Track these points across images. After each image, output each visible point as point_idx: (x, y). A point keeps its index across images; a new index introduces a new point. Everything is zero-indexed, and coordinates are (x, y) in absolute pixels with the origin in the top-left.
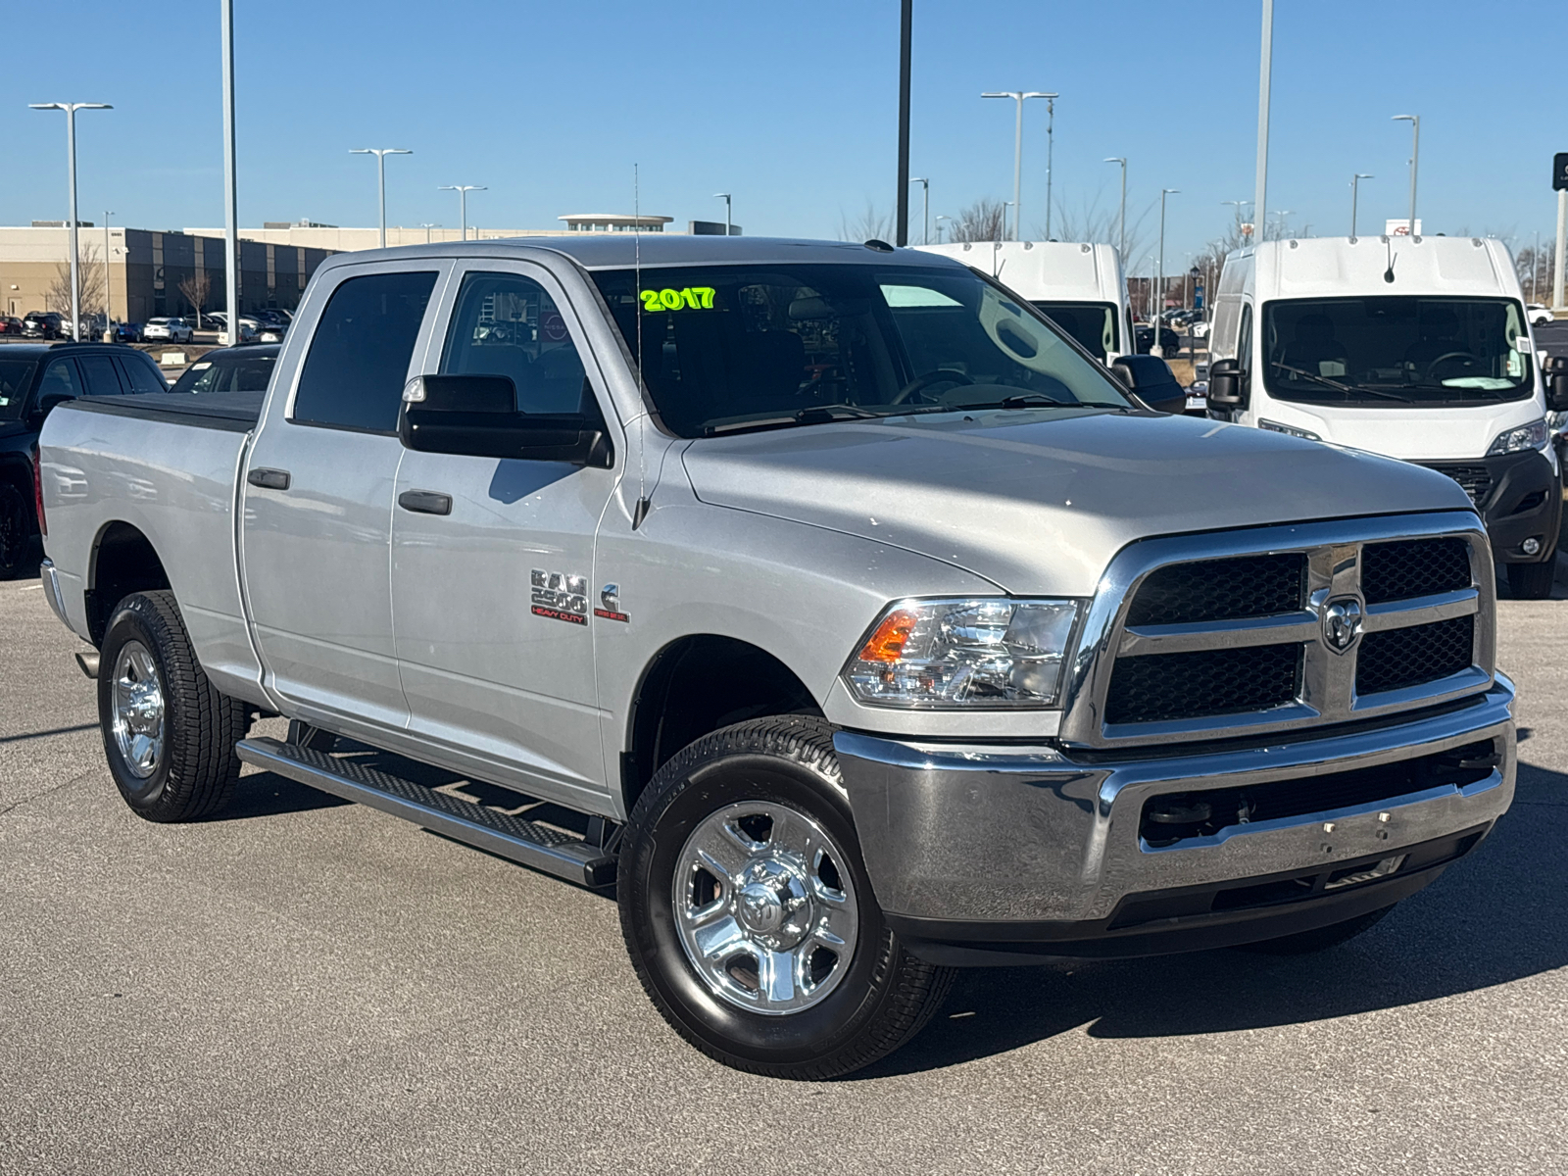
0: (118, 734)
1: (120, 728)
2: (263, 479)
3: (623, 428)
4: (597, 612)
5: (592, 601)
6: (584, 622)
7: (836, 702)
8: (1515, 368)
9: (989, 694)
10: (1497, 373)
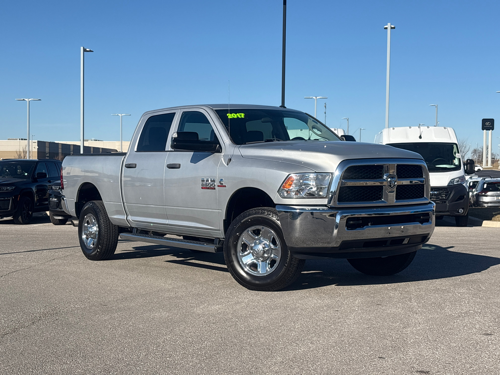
0: (83, 238)
1: (84, 237)
2: (129, 166)
3: (224, 143)
4: (218, 186)
5: (217, 183)
6: (215, 189)
7: (276, 198)
8: (456, 162)
9: (311, 195)
10: (452, 163)
